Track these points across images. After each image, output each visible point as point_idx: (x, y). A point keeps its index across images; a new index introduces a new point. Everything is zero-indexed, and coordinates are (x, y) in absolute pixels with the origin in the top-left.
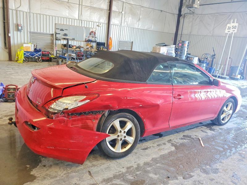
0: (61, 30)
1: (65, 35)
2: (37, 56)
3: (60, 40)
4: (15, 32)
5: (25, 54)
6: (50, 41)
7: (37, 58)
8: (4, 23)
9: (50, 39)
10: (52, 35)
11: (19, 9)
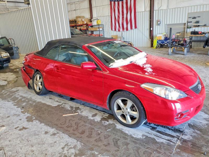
0: (193, 18)
1: (198, 22)
2: (166, 43)
3: (191, 27)
4: (156, 26)
5: (158, 42)
6: (183, 30)
7: (166, 45)
8: (150, 21)
9: (183, 28)
10: (185, 24)
11: (160, 9)
